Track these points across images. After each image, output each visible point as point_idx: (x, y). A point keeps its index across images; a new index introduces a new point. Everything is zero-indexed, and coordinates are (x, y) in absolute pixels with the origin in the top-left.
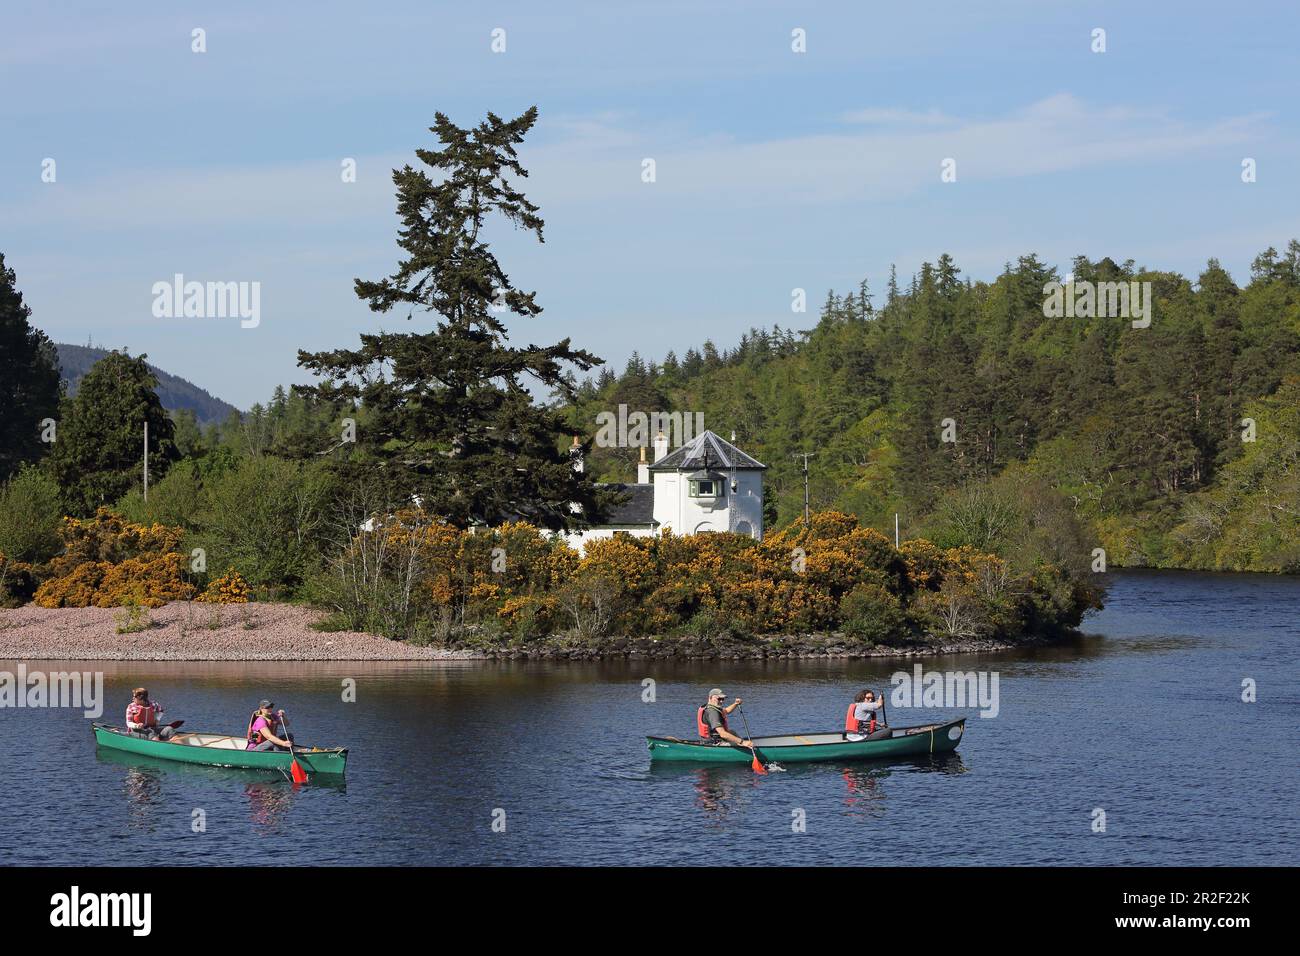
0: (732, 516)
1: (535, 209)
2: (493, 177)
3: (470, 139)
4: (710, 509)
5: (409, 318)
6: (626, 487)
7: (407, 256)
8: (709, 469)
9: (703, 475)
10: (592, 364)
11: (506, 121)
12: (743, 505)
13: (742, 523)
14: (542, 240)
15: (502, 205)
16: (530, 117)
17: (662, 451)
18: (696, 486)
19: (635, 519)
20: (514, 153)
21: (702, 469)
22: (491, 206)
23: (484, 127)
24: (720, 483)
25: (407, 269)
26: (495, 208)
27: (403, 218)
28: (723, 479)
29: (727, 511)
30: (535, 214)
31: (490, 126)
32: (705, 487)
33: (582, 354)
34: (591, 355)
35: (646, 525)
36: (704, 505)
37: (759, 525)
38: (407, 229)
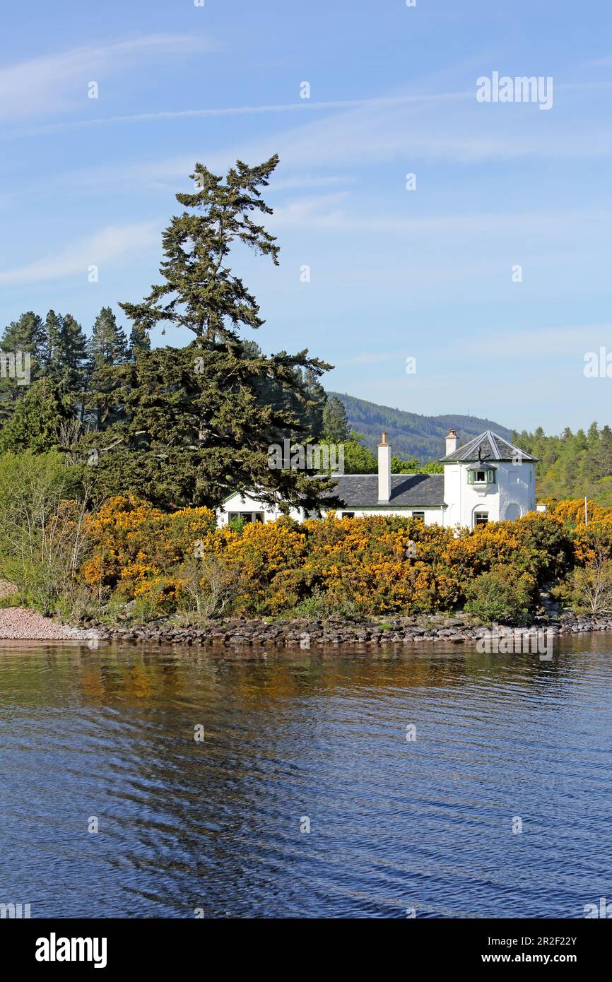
0: (502, 501)
1: (272, 239)
2: (234, 213)
3: (223, 183)
4: (484, 494)
5: (163, 333)
6: (429, 477)
7: (164, 281)
8: (482, 461)
9: (477, 466)
10: (324, 371)
11: (251, 167)
12: (512, 490)
13: (511, 505)
14: (277, 264)
15: (243, 236)
16: (273, 163)
17: (451, 448)
18: (471, 475)
19: (430, 502)
20: (258, 194)
21: (477, 461)
22: (233, 237)
23: (232, 172)
24: (492, 472)
25: (158, 292)
26: (237, 239)
27: (165, 252)
28: (494, 469)
29: (497, 496)
30: (272, 243)
31: (238, 170)
32: (481, 476)
33: (314, 362)
34: (323, 362)
35: (437, 506)
36: (479, 490)
37: (527, 506)
38: (169, 260)
